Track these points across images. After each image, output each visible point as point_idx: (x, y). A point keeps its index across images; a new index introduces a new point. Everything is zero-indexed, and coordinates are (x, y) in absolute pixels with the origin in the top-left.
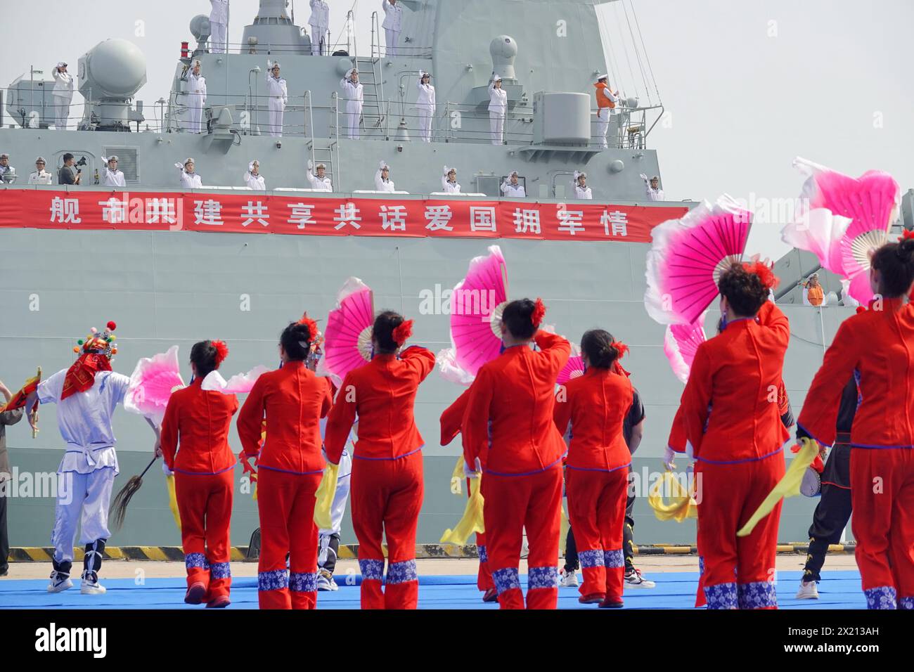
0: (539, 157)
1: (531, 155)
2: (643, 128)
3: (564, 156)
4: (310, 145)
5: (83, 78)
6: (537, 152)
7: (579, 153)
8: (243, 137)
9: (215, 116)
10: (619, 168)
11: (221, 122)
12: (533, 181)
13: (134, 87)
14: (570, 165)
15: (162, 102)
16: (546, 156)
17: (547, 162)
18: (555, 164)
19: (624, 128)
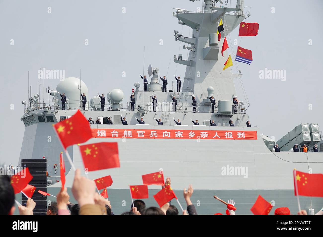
0: (220, 116)
1: (217, 116)
2: (245, 109)
3: (226, 116)
4: (163, 114)
5: (109, 98)
6: (219, 115)
7: (229, 115)
8: (147, 112)
9: (140, 107)
10: (239, 119)
11: (142, 108)
12: (218, 122)
13: (121, 100)
14: (227, 118)
15: (127, 103)
16: (221, 116)
17: (221, 117)
18: (223, 118)
19: (240, 109)
